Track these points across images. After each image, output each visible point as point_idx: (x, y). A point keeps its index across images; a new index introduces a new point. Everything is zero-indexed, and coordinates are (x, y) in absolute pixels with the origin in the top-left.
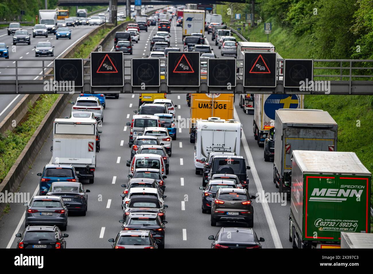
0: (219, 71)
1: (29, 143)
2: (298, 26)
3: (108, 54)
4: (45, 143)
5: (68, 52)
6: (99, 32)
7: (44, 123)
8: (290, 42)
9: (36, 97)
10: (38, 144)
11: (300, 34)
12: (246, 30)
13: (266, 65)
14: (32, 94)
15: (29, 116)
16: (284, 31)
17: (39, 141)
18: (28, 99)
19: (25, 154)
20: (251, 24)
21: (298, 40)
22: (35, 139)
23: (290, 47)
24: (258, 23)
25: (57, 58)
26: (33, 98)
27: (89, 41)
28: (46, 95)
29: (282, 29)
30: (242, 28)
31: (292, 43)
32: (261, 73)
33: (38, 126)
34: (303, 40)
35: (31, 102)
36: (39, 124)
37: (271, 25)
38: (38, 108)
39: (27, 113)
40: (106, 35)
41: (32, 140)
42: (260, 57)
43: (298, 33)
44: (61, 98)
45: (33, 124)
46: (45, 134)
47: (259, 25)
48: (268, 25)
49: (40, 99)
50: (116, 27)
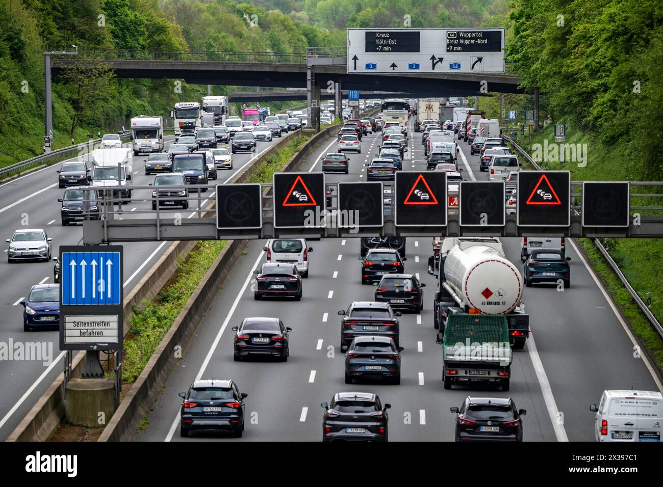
0: (479, 202)
1: (178, 318)
2: (607, 129)
3: (303, 176)
4: (203, 318)
5: (241, 174)
6: (290, 142)
7: (202, 287)
8: (596, 155)
9: (191, 245)
10: (193, 320)
11: (612, 141)
12: (525, 136)
13: (553, 191)
14: (185, 240)
15: (179, 276)
16: (587, 137)
17: (194, 315)
18: (178, 249)
19: (171, 336)
20: (534, 127)
21: (609, 152)
22: (188, 313)
23: (595, 162)
24: (545, 125)
25: (225, 184)
26: (186, 247)
27: (276, 156)
28: (206, 242)
29: (582, 133)
30: (519, 133)
31: (599, 156)
32: (545, 203)
33: (192, 290)
34: (616, 152)
35: (183, 255)
36: (193, 289)
37: (565, 129)
38: (193, 263)
39: (176, 271)
40: (301, 147)
41: (184, 313)
42: (544, 179)
43: (609, 139)
44: (229, 247)
45: (186, 289)
46: (203, 304)
47: (547, 128)
48: (560, 128)
49: (197, 248)
50: (318, 134)
